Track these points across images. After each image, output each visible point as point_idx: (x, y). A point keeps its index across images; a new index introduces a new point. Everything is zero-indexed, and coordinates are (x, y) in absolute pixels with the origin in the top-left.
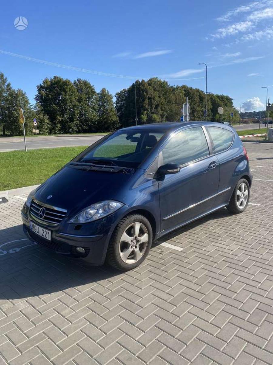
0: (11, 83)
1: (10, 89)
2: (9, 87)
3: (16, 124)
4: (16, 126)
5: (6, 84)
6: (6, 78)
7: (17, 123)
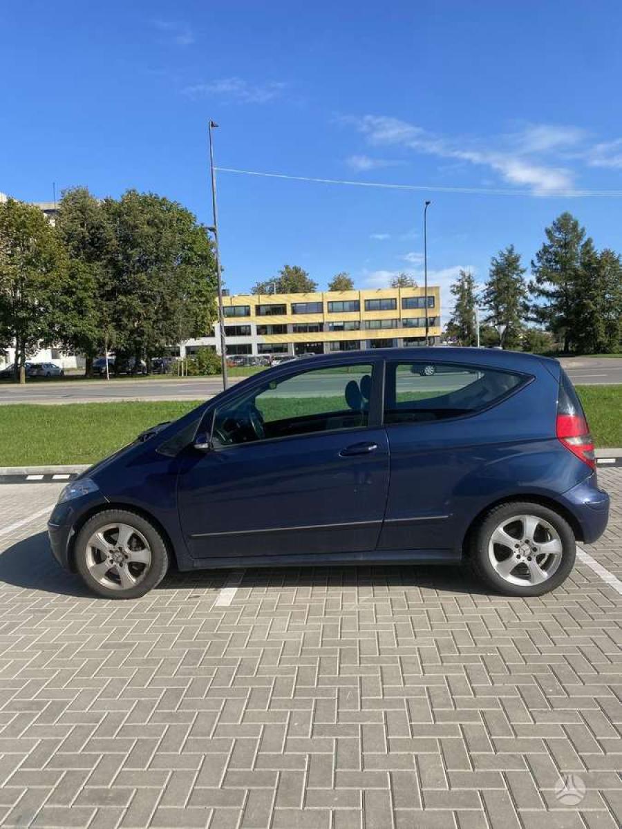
0: (593, 238)
1: (588, 252)
2: (588, 248)
3: (589, 329)
4: (591, 332)
5: (582, 243)
6: (583, 230)
7: (592, 325)
